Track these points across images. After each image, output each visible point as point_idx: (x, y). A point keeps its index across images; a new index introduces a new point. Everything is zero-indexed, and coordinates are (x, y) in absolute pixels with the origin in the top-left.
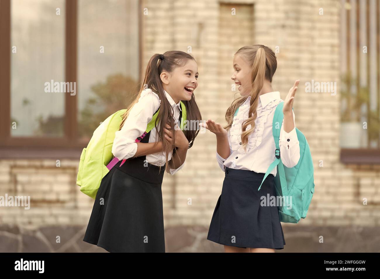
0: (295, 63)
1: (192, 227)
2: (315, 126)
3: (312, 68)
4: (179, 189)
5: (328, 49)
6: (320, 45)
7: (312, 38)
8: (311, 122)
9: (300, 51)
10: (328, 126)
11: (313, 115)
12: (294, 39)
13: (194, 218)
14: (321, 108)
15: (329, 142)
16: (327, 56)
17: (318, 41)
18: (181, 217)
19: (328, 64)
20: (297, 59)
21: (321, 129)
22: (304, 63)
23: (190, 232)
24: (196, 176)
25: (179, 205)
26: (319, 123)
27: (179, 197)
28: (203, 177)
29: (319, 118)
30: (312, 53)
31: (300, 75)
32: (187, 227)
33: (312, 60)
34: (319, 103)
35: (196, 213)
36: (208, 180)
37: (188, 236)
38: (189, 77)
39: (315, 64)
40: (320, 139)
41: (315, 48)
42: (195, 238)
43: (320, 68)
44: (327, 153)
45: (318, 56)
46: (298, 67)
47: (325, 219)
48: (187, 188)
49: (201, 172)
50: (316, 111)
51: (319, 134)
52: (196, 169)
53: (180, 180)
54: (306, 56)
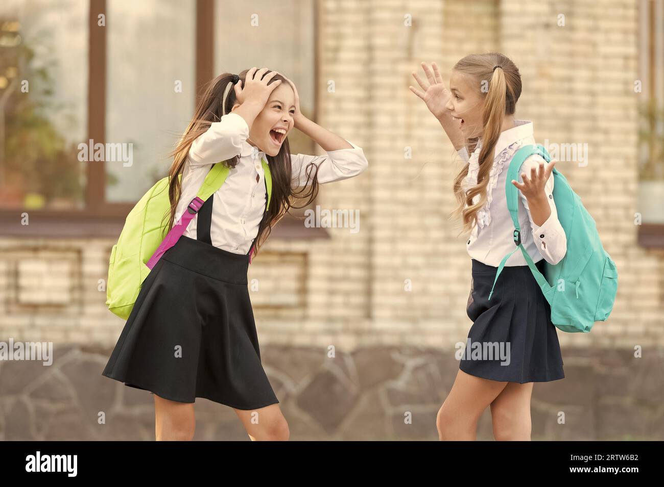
0: (566, 85)
1: (399, 349)
2: (598, 187)
3: (592, 94)
4: (378, 286)
5: (620, 62)
6: (606, 57)
7: (594, 45)
8: (591, 181)
9: (573, 66)
10: (619, 187)
11: (595, 169)
12: (566, 47)
13: (402, 334)
14: (606, 157)
15: (620, 213)
16: (617, 75)
17: (604, 49)
18: (380, 333)
19: (619, 87)
20: (570, 79)
21: (607, 192)
22: (580, 86)
23: (396, 356)
24: (406, 266)
25: (378, 313)
26: (605, 182)
27: (378, 299)
28: (416, 268)
29: (604, 174)
30: (594, 69)
31: (574, 104)
32: (391, 348)
33: (594, 80)
34: (604, 150)
35: (404, 326)
36: (424, 273)
37: (393, 363)
38: (279, 112)
39: (598, 87)
40: (606, 207)
41: (599, 62)
42: (403, 366)
43: (606, 93)
44: (617, 230)
45: (602, 74)
46: (571, 91)
47: (613, 337)
48: (391, 286)
49: (413, 261)
50: (599, 162)
51: (603, 199)
52: (405, 255)
53: (379, 273)
54: (583, 73)
